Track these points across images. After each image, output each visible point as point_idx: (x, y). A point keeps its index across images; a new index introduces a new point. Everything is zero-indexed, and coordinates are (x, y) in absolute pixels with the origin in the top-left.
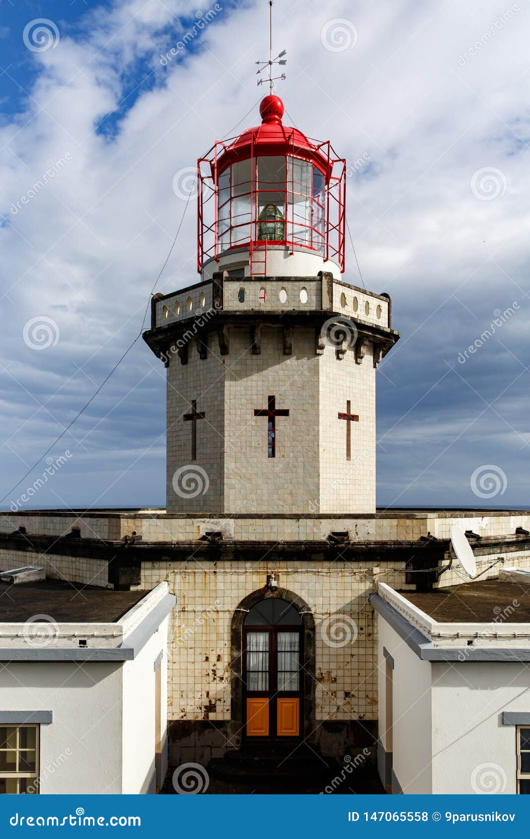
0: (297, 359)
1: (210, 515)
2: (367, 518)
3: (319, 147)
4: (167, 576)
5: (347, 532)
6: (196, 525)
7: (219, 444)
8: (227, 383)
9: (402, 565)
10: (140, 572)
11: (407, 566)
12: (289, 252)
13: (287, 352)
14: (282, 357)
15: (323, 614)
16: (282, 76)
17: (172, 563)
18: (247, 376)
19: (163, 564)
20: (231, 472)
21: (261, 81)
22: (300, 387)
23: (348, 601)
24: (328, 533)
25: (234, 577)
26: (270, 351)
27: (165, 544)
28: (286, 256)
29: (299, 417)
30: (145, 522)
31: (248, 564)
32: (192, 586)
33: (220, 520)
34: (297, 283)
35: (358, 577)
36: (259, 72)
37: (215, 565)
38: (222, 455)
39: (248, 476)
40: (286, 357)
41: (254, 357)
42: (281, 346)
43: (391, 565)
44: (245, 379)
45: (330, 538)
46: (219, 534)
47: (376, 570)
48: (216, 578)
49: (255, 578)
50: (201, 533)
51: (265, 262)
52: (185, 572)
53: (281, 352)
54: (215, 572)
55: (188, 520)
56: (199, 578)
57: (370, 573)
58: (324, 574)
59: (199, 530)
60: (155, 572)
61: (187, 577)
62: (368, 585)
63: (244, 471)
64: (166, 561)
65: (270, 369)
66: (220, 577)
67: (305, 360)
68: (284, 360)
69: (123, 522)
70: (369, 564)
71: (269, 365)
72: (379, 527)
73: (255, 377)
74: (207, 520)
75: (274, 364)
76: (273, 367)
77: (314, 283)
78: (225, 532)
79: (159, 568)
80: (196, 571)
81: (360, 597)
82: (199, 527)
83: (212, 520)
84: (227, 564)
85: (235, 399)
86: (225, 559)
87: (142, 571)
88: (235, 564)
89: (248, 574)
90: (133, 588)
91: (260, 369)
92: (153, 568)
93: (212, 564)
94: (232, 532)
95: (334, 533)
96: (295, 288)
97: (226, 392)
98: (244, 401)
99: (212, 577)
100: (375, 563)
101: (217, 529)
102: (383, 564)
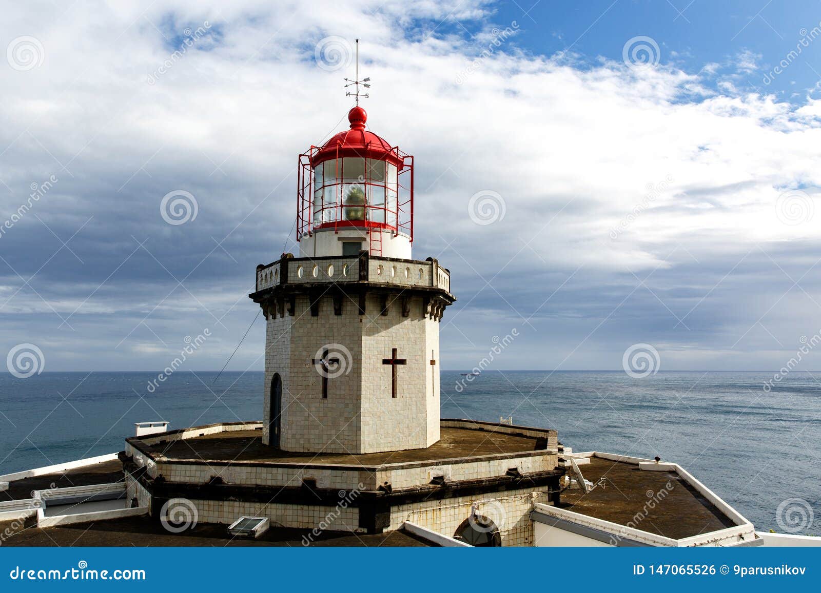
0: (412, 321)
1: (436, 463)
2: (527, 457)
3: (404, 157)
4: (409, 516)
5: (517, 468)
6: (427, 472)
7: (355, 388)
8: (364, 338)
9: (546, 488)
10: (390, 515)
11: (549, 488)
12: (394, 235)
13: (405, 314)
14: (401, 318)
15: (505, 532)
16: (366, 95)
17: (411, 505)
18: (378, 332)
19: (405, 507)
20: (366, 411)
21: (349, 94)
22: (414, 342)
23: (518, 519)
24: (506, 470)
25: (452, 510)
26: (394, 314)
27: (411, 491)
28: (392, 238)
29: (413, 366)
30: (393, 472)
31: (461, 499)
32: (425, 521)
33: (443, 466)
34: (417, 265)
35: (523, 501)
36: (346, 86)
37: (440, 503)
38: (358, 398)
39: (378, 413)
40: (404, 318)
41: (383, 317)
42: (401, 310)
43: (541, 489)
44: (377, 335)
45: (508, 473)
46: (442, 478)
47: (534, 494)
48: (440, 513)
49: (464, 510)
50: (431, 478)
51: (381, 241)
52: (420, 512)
53: (401, 315)
54: (440, 509)
55: (422, 468)
56: (430, 515)
57: (531, 496)
58: (505, 501)
59: (429, 475)
60: (400, 514)
61: (422, 515)
62: (528, 506)
63: (375, 410)
64: (408, 503)
65: (394, 327)
66: (443, 512)
67: (416, 321)
68: (403, 321)
69: (378, 474)
70: (529, 490)
71: (393, 325)
72: (533, 462)
73: (383, 333)
74: (435, 467)
75: (397, 324)
76: (396, 326)
77: (428, 266)
78: (446, 476)
79: (403, 511)
80: (428, 509)
81: (525, 515)
82: (429, 473)
83: (438, 467)
84: (448, 501)
85: (369, 350)
86: (447, 497)
87: (391, 515)
88: (452, 500)
89: (460, 507)
90: (385, 530)
91: (387, 327)
92: (398, 511)
93: (438, 502)
94: (450, 475)
95: (510, 470)
96: (415, 269)
97: (363, 345)
98: (376, 353)
99: (438, 512)
100: (532, 489)
101: (440, 474)
102: (536, 489)
